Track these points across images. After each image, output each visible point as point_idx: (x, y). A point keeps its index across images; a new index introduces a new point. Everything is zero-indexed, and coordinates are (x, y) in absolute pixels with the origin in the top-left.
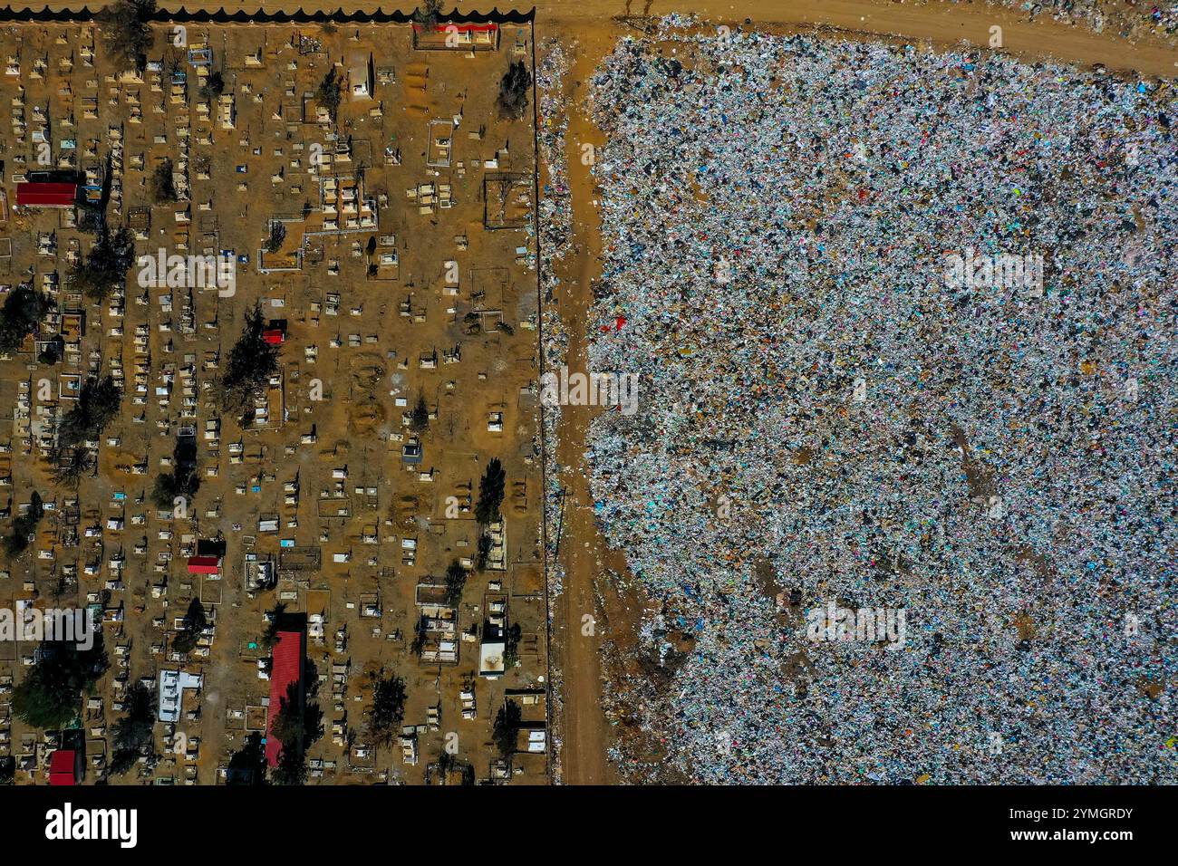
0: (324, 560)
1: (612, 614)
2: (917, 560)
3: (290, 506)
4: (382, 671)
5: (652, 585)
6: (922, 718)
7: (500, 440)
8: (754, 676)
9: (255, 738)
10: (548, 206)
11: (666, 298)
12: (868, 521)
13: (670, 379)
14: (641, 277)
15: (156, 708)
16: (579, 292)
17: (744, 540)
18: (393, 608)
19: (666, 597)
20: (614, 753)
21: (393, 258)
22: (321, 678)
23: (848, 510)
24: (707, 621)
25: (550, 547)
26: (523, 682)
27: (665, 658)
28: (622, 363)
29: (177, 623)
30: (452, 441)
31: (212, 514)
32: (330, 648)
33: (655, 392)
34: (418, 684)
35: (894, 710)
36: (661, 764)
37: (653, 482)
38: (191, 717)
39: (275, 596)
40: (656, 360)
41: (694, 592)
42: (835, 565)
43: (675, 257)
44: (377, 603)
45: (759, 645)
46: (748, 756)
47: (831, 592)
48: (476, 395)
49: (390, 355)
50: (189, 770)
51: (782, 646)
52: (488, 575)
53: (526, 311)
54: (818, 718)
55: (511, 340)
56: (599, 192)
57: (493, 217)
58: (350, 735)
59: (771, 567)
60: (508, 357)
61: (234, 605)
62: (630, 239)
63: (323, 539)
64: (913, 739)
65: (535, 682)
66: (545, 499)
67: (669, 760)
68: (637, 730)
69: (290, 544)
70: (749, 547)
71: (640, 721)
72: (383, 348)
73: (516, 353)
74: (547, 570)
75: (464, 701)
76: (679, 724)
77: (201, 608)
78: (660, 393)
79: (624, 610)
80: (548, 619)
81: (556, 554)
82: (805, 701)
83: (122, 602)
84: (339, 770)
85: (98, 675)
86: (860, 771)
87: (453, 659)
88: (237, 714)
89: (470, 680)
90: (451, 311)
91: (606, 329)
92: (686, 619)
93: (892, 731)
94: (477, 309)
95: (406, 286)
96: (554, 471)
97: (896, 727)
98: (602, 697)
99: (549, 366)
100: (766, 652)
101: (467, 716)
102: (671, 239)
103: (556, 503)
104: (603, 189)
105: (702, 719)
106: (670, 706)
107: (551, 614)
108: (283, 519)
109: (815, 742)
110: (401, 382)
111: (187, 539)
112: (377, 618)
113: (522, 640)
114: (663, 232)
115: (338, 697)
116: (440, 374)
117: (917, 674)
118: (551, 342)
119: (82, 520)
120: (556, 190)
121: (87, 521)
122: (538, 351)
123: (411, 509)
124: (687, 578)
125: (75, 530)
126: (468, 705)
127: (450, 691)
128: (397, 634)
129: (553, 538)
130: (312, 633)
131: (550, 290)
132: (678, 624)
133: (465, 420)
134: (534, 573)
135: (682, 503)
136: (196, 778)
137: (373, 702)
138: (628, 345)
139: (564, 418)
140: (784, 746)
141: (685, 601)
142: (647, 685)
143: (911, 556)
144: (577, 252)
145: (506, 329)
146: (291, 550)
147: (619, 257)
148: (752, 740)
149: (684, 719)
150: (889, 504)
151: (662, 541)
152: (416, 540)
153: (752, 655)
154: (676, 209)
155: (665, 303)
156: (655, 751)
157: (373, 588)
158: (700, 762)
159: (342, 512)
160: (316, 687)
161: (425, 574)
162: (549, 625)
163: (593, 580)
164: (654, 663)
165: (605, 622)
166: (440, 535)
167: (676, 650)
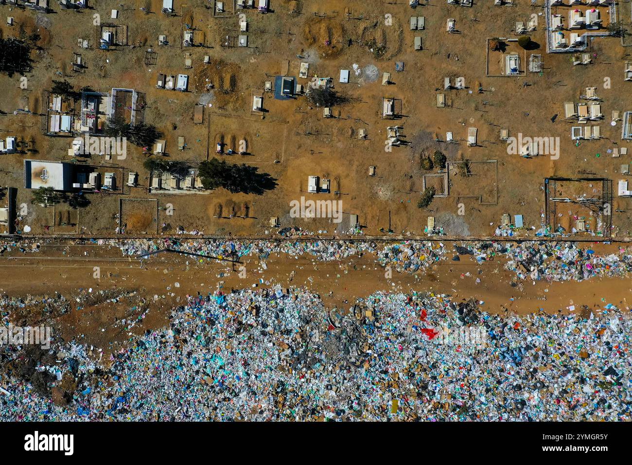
1: (98, 311)
4: (40, 48)
5: (129, 358)
7: (298, 189)
10: (569, 254)
11: (457, 387)
13: (363, 387)
14: (483, 359)
16: (467, 285)
18: (111, 63)
19: (114, 374)
21: (514, 70)
25: (175, 243)
27: (46, 373)
28: (384, 333)
30: (298, 134)
33: (349, 371)
37: (246, 364)
40: (386, 372)
41: (120, 406)
43: (505, 399)
44: (116, 45)
48: (351, 162)
49: (400, 64)
52: (144, 173)
53: (447, 224)
55: (413, 206)
56: (585, 313)
57: (559, 188)
60: (394, 201)
62: (528, 348)
66: (230, 240)
72: (408, 56)
73: (398, 212)
74: (150, 239)
78: (348, 376)
79: (102, 325)
80: (95, 239)
81: (168, 250)
87: (52, 130)
90: (449, 137)
91: (423, 316)
94: (451, 167)
95: (481, 85)
96: (261, 251)
99: (382, 249)
102: (526, 395)
103: (225, 251)
104: (588, 317)
107: (100, 242)
110: (368, 77)
112: (99, 44)
113: (71, 209)
114: (535, 387)
116: (376, 122)
118: (410, 252)
120: (587, 263)
122: (400, 237)
123: (221, 86)
124: (135, 399)
128: (81, 66)
129: (185, 247)
131: (471, 253)
132: (84, 388)
133: (323, 150)
134: (146, 224)
135: (221, 396)
137: (5, 37)
138: (404, 341)
139: (322, 263)
141: (110, 396)
144: (514, 285)
145: (428, 200)
147: (507, 334)
151: (179, 372)
152: (186, 90)
154: (562, 404)
155: (452, 385)
157: (134, 41)
159: (220, 6)
161: (147, 100)
162: (88, 239)
163: (137, 290)
164: (40, 359)
165: (90, 302)
166: (192, 119)
167: (54, 384)
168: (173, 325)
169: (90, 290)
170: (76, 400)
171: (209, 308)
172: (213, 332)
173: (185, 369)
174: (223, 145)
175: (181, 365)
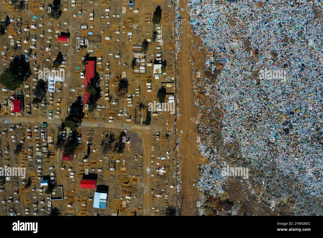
0: (102, 39)
1: (196, 58)
2: (297, 39)
3: (91, 21)
4: (121, 76)
5: (209, 47)
6: (297, 92)
8: (243, 77)
9: (79, 98)
12: (281, 26)
15: (47, 88)
17: (240, 32)
18: (125, 55)
19: (214, 51)
20: (197, 104)
22: (101, 78)
23: (274, 23)
24: (228, 59)
25: (176, 35)
26: (167, 80)
27: (214, 71)
29: (54, 59)
31: (66, 23)
32: (104, 69)
34: (132, 80)
35: (288, 89)
36: (212, 106)
37: (210, 13)
38: (58, 91)
39: (86, 51)
41: (223, 50)
42: (270, 41)
44: (119, 54)
45: (244, 67)
46: (240, 104)
47: (268, 50)
50: (58, 108)
51: (252, 68)
54: (264, 91)
58: (110, 97)
59: (249, 42)
61: (73, 54)
63: (102, 32)
64: (294, 98)
65: (171, 80)
66: (175, 19)
67: (215, 104)
68: (204, 95)
69: (91, 33)
70: (242, 35)
71: (205, 92)
74: (175, 43)
76: (218, 93)
77: (62, 55)
79: (200, 56)
80: (175, 60)
82: (259, 86)
83: (36, 53)
84: (107, 109)
85: (28, 76)
86: (277, 109)
87: (144, 72)
88: (73, 90)
89: (150, 79)
92: (221, 58)
93: (287, 96)
96: (178, 10)
97: (289, 94)
98: (192, 86)
100: (247, 70)
101: (149, 91)
103: (178, 21)
105: (225, 91)
106: (215, 87)
107: (176, 58)
108: (89, 25)
109: (262, 99)
111: (57, 32)
112: (119, 58)
113: (167, 66)
115: (107, 85)
117: (296, 77)
119: (23, 25)
121: (25, 25)
123: (131, 22)
124: (221, 45)
125: (20, 29)
126: (149, 87)
127: (143, 83)
128: (126, 64)
129: (177, 33)
130: (98, 63)
132: (218, 60)
134: (171, 44)
135: (220, 20)
136: (60, 111)
137: (117, 86)
140: (252, 100)
141: (220, 53)
142: (208, 80)
143: (295, 38)
146: (91, 36)
148: (242, 98)
149: (220, 91)
150: (288, 20)
151: (213, 33)
152: (132, 33)
153: (242, 70)
156: (210, 102)
157: (118, 49)
158: (225, 105)
159: (108, 23)
160: (99, 81)
161: (135, 44)
162: (176, 62)
163: (190, 47)
164: (210, 73)
165: (194, 60)
166: (140, 31)
167: (217, 69)
168: (200, 35)
169: (190, 61)
170: (222, 62)
171: (195, 25)
172: (201, 23)
173: (212, 31)
174: (148, 21)
175: (211, 32)
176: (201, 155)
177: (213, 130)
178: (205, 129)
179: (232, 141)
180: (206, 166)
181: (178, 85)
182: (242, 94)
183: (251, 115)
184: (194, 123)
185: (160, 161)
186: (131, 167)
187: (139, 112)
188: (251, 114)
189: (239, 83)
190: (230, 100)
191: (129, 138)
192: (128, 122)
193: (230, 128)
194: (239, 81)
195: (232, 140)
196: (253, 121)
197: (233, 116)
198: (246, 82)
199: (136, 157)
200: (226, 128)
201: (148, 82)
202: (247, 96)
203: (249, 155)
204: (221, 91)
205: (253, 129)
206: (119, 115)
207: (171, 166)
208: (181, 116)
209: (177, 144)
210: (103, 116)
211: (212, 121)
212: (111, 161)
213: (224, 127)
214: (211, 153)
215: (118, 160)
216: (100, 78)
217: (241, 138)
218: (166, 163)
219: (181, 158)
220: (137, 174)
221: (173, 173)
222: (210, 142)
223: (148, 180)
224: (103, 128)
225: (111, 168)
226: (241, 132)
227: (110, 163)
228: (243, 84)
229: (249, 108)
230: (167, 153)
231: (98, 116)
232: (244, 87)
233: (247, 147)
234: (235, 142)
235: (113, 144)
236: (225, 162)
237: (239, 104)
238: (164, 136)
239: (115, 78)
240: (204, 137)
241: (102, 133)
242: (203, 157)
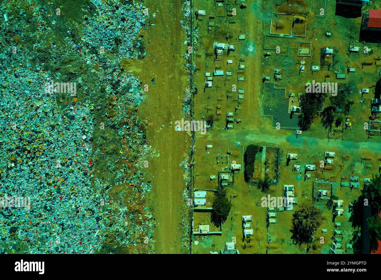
8: (47, 244)
20: (146, 188)
22: (351, 246)
26: (210, 241)
34: (283, 240)
36: (113, 184)
46: (52, 188)
58: (331, 205)
65: (200, 241)
67: (107, 188)
68: (130, 208)
71: (127, 214)
75: (250, 228)
76: (100, 212)
82: (12, 225)
84: (338, 180)
98: (155, 227)
101: (248, 217)
105: (84, 215)
106: (106, 225)
115: (338, 232)
126: (248, 225)
127: (260, 235)
142: (122, 240)
148: (49, 200)
149: (96, 216)
156: (117, 194)
158: (86, 185)
160: (354, 239)
176: (140, 79)
177: (112, 131)
178: (129, 135)
179: (72, 108)
180: (128, 55)
181: (186, 229)
182: (48, 208)
183: (30, 163)
184: (153, 147)
185: (227, 67)
186: (287, 56)
187: (270, 171)
188: (29, 166)
189: (54, 232)
190: (74, 196)
191: (291, 117)
192: (293, 151)
193: (76, 136)
194: (54, 236)
195: (71, 110)
196: (27, 150)
197: (69, 161)
198: (40, 234)
199: (278, 76)
200: (84, 137)
201: (249, 236)
202: (37, 203)
203: (35, 77)
204: (94, 217)
205: (25, 133)
206: (314, 166)
207: (203, 56)
208: (179, 162)
209: (189, 103)
210: (347, 164)
211: (115, 152)
212: (331, 69)
213: (89, 138)
214: (118, 82)
215: (316, 71)
216: (353, 247)
217: (51, 115)
218: (212, 62)
219: (181, 73)
220: (276, 40)
221: (199, 41)
222: (119, 107)
223: (251, 27)
224: (348, 140)
225: (330, 54)
226: (53, 127)
227: (334, 65)
228: (46, 229)
229: (34, 178)
230: (210, 84)
231: (357, 164)
232: (45, 223)
233: (39, 95)
234: (66, 106)
235: (325, 105)
236: (88, 62)
237: (56, 187)
238: (217, 120)
239: (319, 247)
240: (132, 118)
241: (348, 128)
242: (136, 74)
